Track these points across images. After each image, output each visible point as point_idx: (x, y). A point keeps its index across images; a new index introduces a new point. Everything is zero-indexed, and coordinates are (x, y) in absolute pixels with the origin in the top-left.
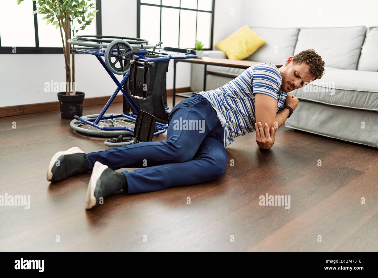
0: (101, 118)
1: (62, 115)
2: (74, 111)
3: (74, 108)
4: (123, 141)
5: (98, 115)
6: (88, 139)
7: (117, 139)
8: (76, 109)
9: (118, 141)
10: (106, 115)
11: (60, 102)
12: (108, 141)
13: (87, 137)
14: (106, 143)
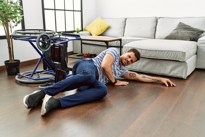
0: (34, 73)
1: (8, 73)
2: (15, 71)
3: (15, 69)
4: (49, 85)
5: (32, 71)
6: (27, 86)
7: (45, 84)
8: (16, 70)
9: (46, 86)
10: (37, 71)
11: (7, 66)
12: (40, 86)
13: (27, 85)
14: (40, 87)
